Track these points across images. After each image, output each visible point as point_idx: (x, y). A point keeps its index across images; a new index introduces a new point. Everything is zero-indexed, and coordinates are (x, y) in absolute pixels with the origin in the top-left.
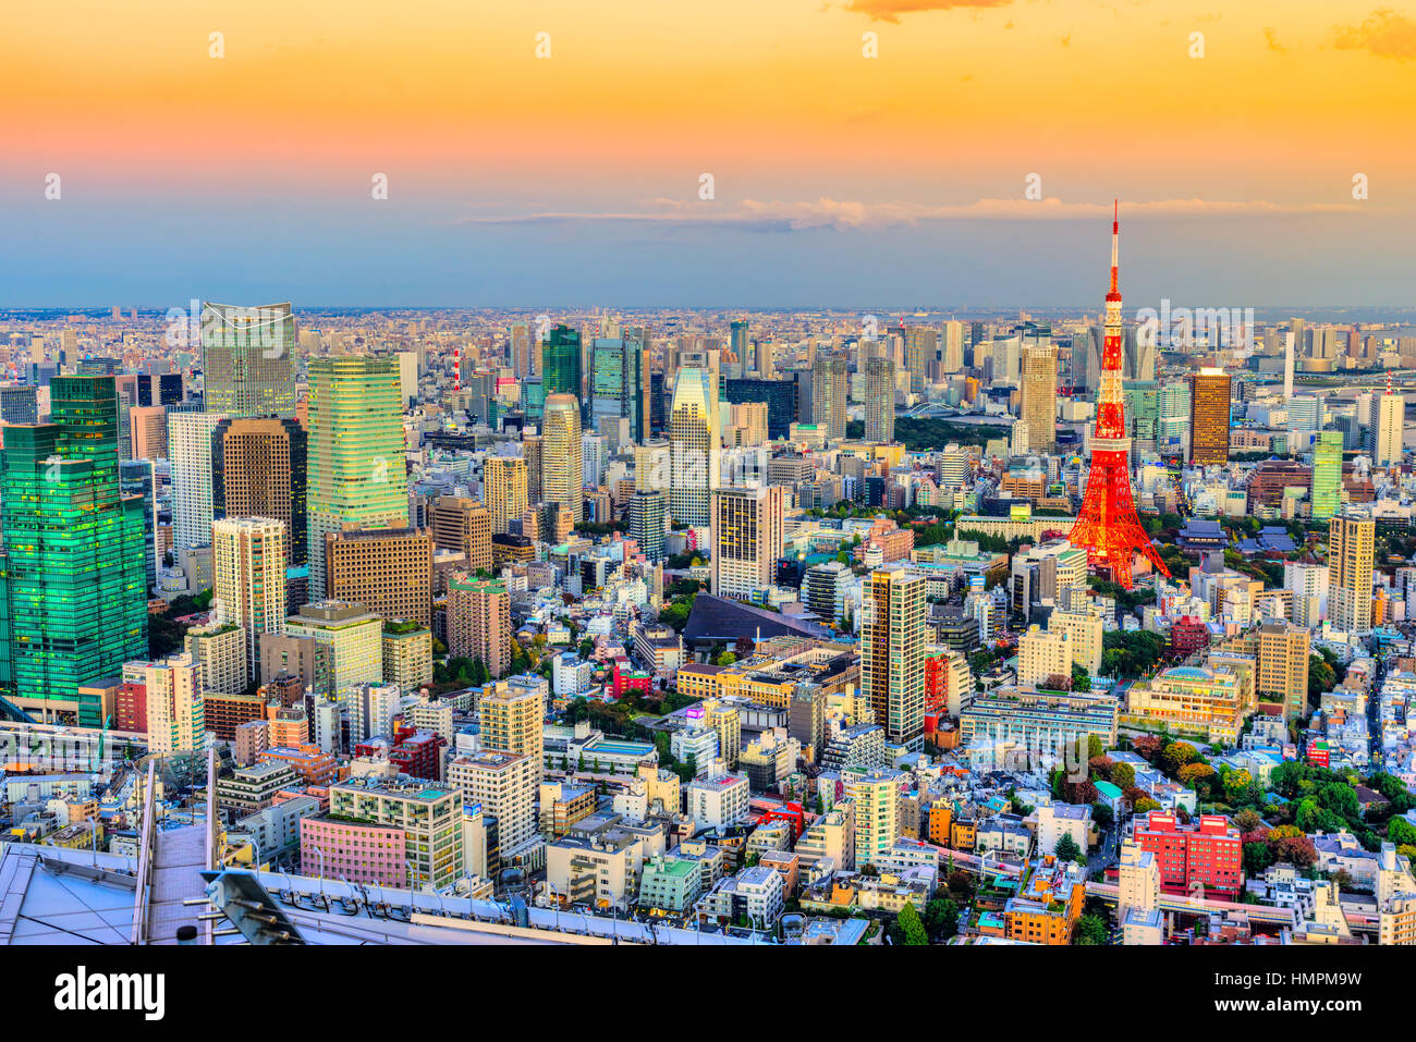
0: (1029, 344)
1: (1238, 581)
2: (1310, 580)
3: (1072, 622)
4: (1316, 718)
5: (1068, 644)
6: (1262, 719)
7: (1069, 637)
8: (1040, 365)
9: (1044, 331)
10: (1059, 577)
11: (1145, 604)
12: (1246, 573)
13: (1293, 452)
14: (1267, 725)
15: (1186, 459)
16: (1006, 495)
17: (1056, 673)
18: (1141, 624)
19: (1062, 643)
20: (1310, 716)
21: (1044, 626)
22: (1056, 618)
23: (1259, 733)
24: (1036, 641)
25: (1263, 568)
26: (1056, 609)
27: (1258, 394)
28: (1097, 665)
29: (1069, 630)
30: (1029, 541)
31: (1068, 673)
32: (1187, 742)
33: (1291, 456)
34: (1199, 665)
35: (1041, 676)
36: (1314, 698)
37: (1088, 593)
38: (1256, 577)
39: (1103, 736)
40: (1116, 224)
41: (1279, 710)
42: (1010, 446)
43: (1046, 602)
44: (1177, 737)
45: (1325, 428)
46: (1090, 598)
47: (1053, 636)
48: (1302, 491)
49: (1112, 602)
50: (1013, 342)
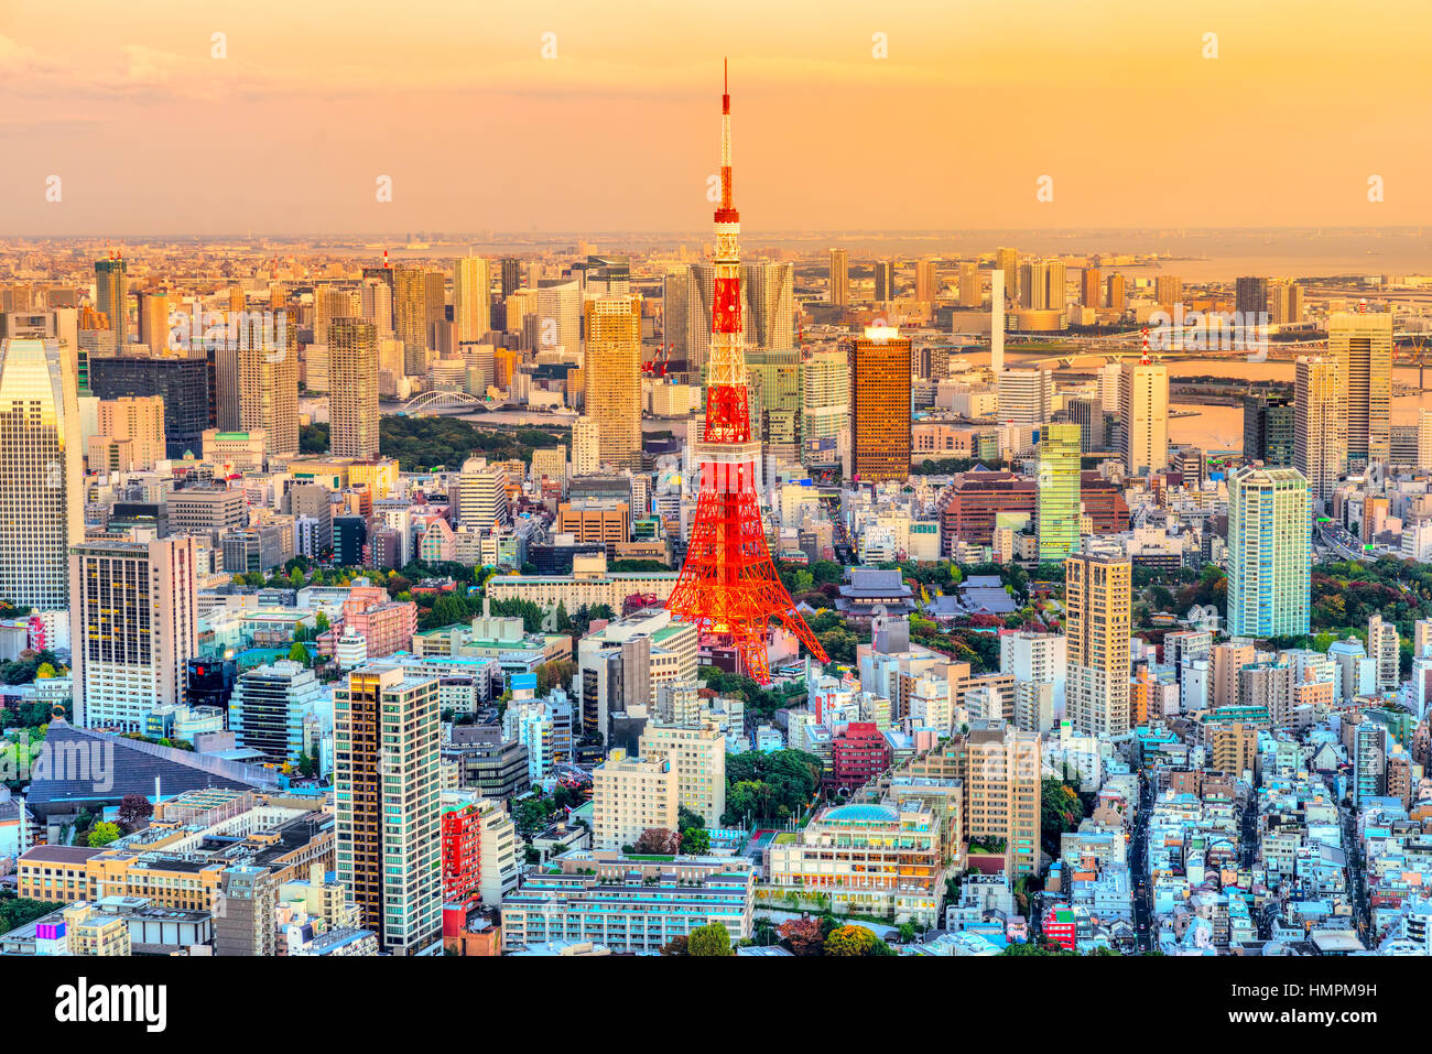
0: (596, 293)
1: (931, 663)
2: (1039, 657)
3: (677, 741)
4: (1055, 874)
5: (672, 779)
6: (974, 880)
7: (673, 767)
8: (614, 326)
9: (618, 271)
10: (654, 669)
11: (789, 708)
12: (943, 650)
13: (1008, 457)
14: (983, 889)
15: (847, 474)
16: (565, 540)
17: (655, 826)
18: (785, 739)
19: (662, 777)
20: (1045, 871)
21: (633, 751)
22: (651, 737)
23: (971, 903)
24: (620, 775)
25: (968, 642)
26: (651, 722)
27: (952, 367)
28: (719, 809)
29: (673, 756)
30: (605, 613)
31: (672, 824)
32: (861, 924)
33: (1005, 464)
34: (877, 801)
35: (630, 833)
36: (1051, 841)
37: (701, 694)
38: (958, 656)
39: (732, 923)
40: (726, 99)
41: (999, 865)
42: (569, 459)
43: (636, 711)
44: (845, 917)
45: (1054, 419)
46: (705, 702)
47: (648, 767)
48: (1022, 519)
49: (739, 706)
50: (569, 290)
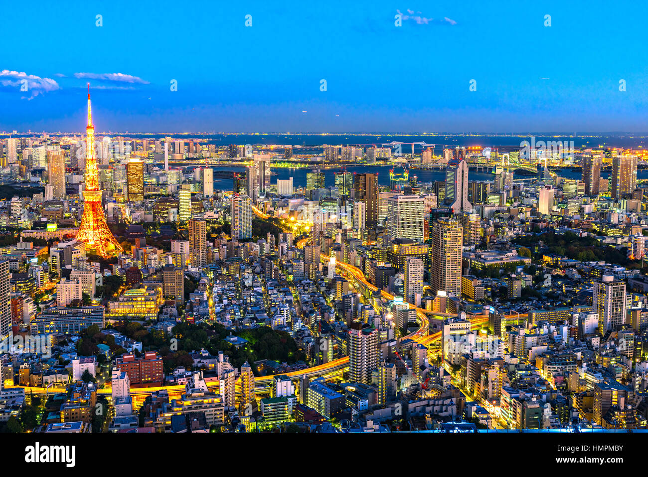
0: (50, 148)
1: (152, 250)
2: (182, 247)
3: (81, 275)
4: (188, 304)
5: (80, 285)
6: (167, 307)
7: (80, 281)
8: (57, 159)
9: (56, 143)
10: (73, 255)
11: (113, 264)
12: (156, 246)
13: (170, 193)
14: (169, 309)
15: (126, 199)
16: (45, 219)
17: (75, 298)
18: (112, 272)
19: (77, 285)
20: (185, 304)
21: (68, 278)
22: (74, 274)
23: (166, 314)
24: (65, 285)
25: (161, 244)
26: (73, 270)
27: (154, 169)
28: (93, 293)
29: (80, 279)
30: (58, 240)
31: (81, 297)
32: (136, 321)
33: (170, 195)
34: (139, 288)
35: (68, 301)
36: (187, 296)
37: (87, 261)
38: (160, 248)
39: (99, 324)
41: (173, 303)
42: (44, 196)
43: (68, 267)
44: (131, 320)
45: (183, 183)
46: (88, 263)
47: (73, 282)
48: (175, 210)
49: (98, 264)
50: (42, 149)
